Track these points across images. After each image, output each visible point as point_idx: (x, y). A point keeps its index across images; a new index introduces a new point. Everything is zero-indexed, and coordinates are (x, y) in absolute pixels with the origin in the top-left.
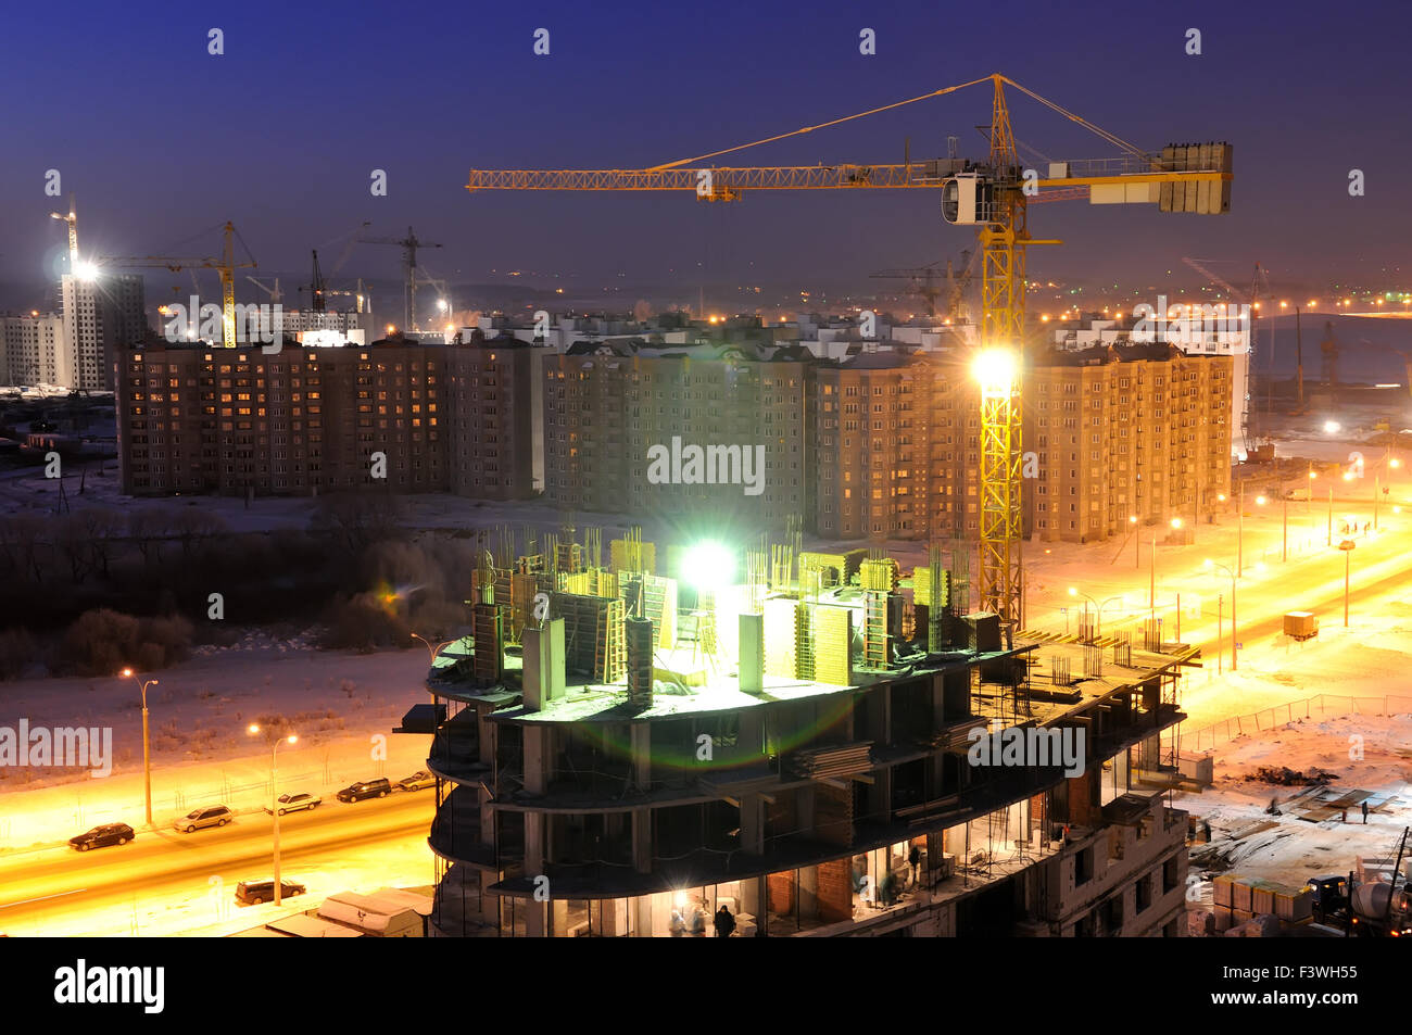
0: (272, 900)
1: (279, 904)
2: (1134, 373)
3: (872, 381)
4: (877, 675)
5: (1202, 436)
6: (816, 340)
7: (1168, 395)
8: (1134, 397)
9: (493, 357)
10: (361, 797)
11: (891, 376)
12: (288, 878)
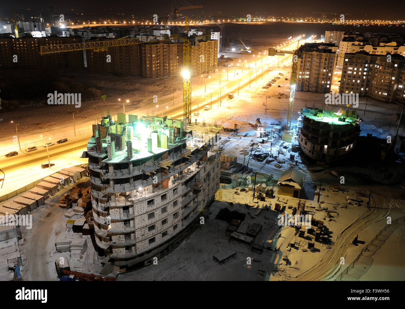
0: (49, 167)
1: (50, 168)
2: (201, 45)
3: (152, 47)
4: (172, 145)
5: (213, 56)
6: (140, 35)
7: (207, 48)
8: (201, 49)
9: (74, 40)
10: (62, 142)
11: (156, 46)
12: (52, 162)
